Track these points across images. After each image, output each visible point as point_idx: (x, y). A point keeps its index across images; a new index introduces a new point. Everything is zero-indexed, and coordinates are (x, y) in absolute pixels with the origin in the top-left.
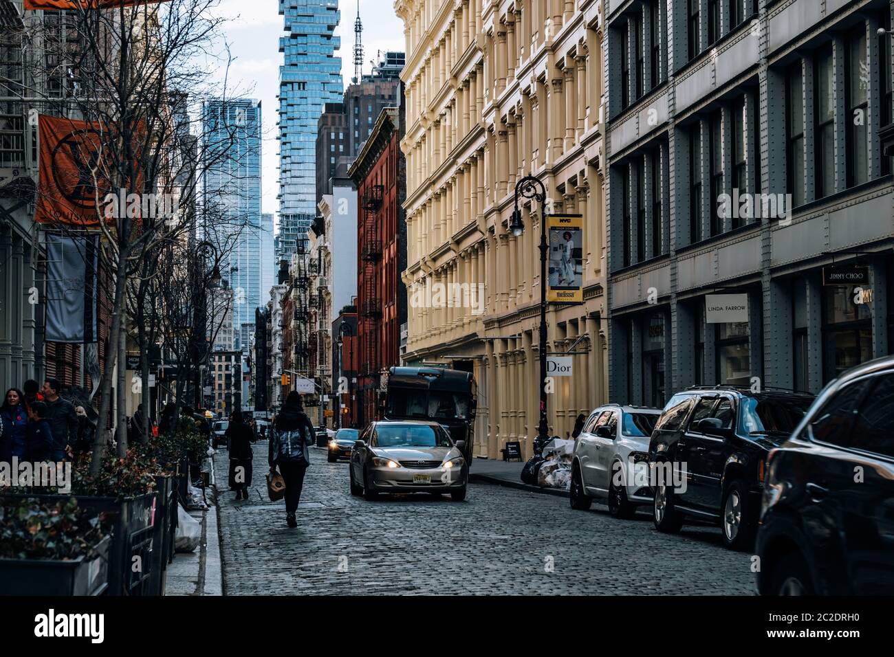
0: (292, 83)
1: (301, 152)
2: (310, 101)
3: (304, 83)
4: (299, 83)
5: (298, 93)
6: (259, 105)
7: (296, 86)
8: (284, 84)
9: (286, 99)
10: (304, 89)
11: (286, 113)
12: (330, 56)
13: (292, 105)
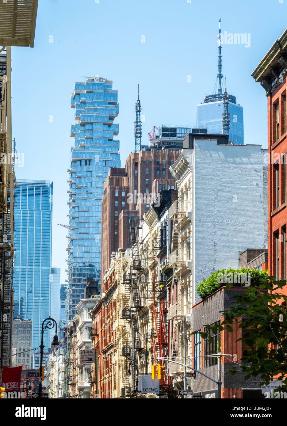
0: (81, 161)
1: (87, 214)
2: (94, 174)
3: (90, 161)
4: (86, 161)
5: (85, 168)
6: (52, 186)
7: (83, 163)
8: (74, 161)
9: (75, 173)
10: (89, 164)
11: (75, 184)
12: (110, 140)
13: (80, 178)
